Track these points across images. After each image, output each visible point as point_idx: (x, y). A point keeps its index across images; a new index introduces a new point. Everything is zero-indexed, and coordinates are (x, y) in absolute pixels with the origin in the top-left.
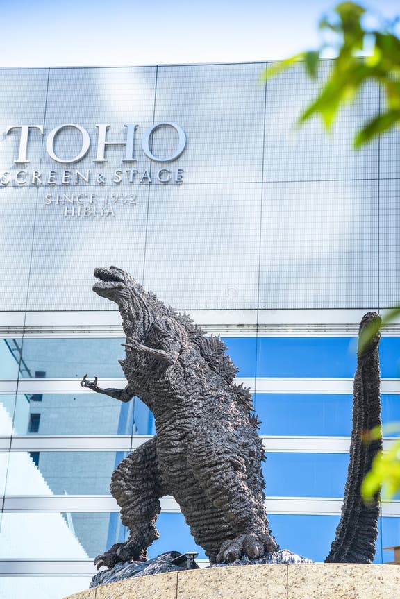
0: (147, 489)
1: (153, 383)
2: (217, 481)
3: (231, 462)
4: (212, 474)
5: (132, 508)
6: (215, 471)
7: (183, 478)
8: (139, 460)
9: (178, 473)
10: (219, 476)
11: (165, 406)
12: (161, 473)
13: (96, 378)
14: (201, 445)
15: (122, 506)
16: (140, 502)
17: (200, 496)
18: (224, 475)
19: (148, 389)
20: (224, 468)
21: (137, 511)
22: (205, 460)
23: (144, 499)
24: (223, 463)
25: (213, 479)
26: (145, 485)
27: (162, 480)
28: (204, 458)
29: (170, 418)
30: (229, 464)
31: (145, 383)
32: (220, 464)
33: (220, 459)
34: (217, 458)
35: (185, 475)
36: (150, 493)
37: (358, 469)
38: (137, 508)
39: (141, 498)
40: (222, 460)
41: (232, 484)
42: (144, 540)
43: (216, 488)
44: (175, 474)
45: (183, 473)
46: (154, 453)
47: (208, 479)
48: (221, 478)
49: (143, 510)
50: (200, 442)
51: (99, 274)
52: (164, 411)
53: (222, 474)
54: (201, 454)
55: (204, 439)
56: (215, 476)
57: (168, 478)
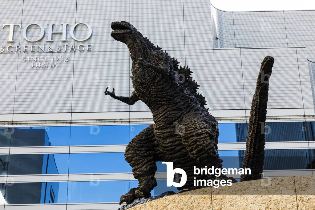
0: (149, 155)
1: (153, 89)
2: (201, 145)
3: (208, 133)
4: (198, 141)
5: (141, 167)
6: (200, 139)
7: (174, 147)
8: (143, 138)
9: (170, 144)
10: (202, 142)
11: (160, 104)
12: (158, 145)
13: (114, 89)
14: (189, 124)
15: (133, 167)
16: (146, 163)
17: (183, 158)
18: (205, 142)
19: (149, 93)
20: (205, 137)
21: (145, 168)
22: (193, 132)
23: (148, 162)
24: (204, 134)
25: (198, 143)
26: (148, 153)
27: (158, 150)
28: (192, 131)
29: (164, 111)
30: (208, 135)
31: (148, 90)
32: (202, 134)
33: (202, 131)
34: (200, 131)
35: (175, 145)
36: (151, 158)
37: (252, 153)
38: (144, 167)
39: (146, 161)
40: (204, 132)
41: (210, 147)
42: (149, 186)
43: (200, 149)
44: (168, 145)
45: (174, 144)
46: (153, 134)
47: (195, 144)
48: (203, 143)
49: (148, 168)
50: (188, 122)
51: (115, 26)
52: (159, 107)
53: (203, 141)
54: (190, 129)
55: (190, 121)
56: (200, 142)
57: (162, 148)
